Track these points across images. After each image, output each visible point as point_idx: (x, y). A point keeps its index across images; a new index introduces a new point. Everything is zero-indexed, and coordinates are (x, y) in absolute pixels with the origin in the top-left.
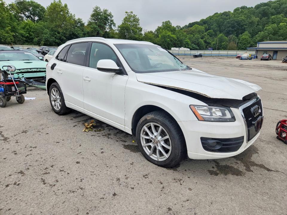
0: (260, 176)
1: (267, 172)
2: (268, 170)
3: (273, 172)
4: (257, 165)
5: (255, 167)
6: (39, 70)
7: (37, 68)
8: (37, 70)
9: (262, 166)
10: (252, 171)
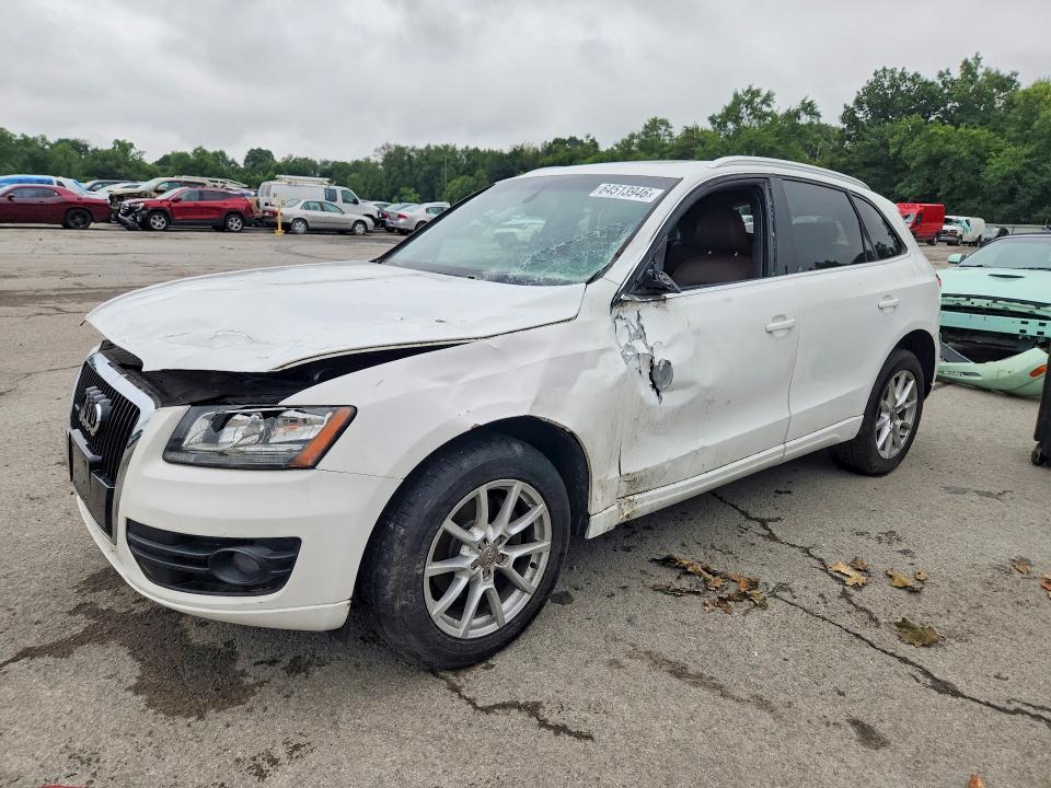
0: (36, 617)
1: (29, 643)
2: (28, 653)
3: (9, 658)
4: (80, 640)
5: (77, 630)
6: (1000, 307)
7: (995, 299)
8: (995, 306)
9: (61, 649)
10: (70, 613)
